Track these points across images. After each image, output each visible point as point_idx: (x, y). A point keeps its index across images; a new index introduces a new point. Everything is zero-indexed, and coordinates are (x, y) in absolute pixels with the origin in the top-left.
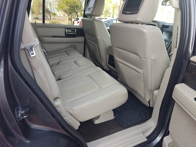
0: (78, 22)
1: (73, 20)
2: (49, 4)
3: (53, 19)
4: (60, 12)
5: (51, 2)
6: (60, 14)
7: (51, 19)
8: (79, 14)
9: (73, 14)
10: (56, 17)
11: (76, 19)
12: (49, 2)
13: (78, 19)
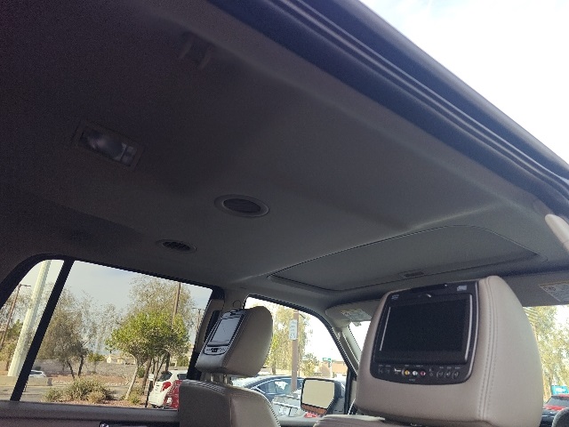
0: (167, 385)
1: (151, 377)
2: (88, 331)
3: (89, 373)
4: (118, 353)
5: (98, 323)
6: (115, 358)
7: (80, 372)
8: (173, 360)
9: (156, 359)
10: (100, 367)
11: (160, 375)
12: (91, 324)
13: (167, 375)
